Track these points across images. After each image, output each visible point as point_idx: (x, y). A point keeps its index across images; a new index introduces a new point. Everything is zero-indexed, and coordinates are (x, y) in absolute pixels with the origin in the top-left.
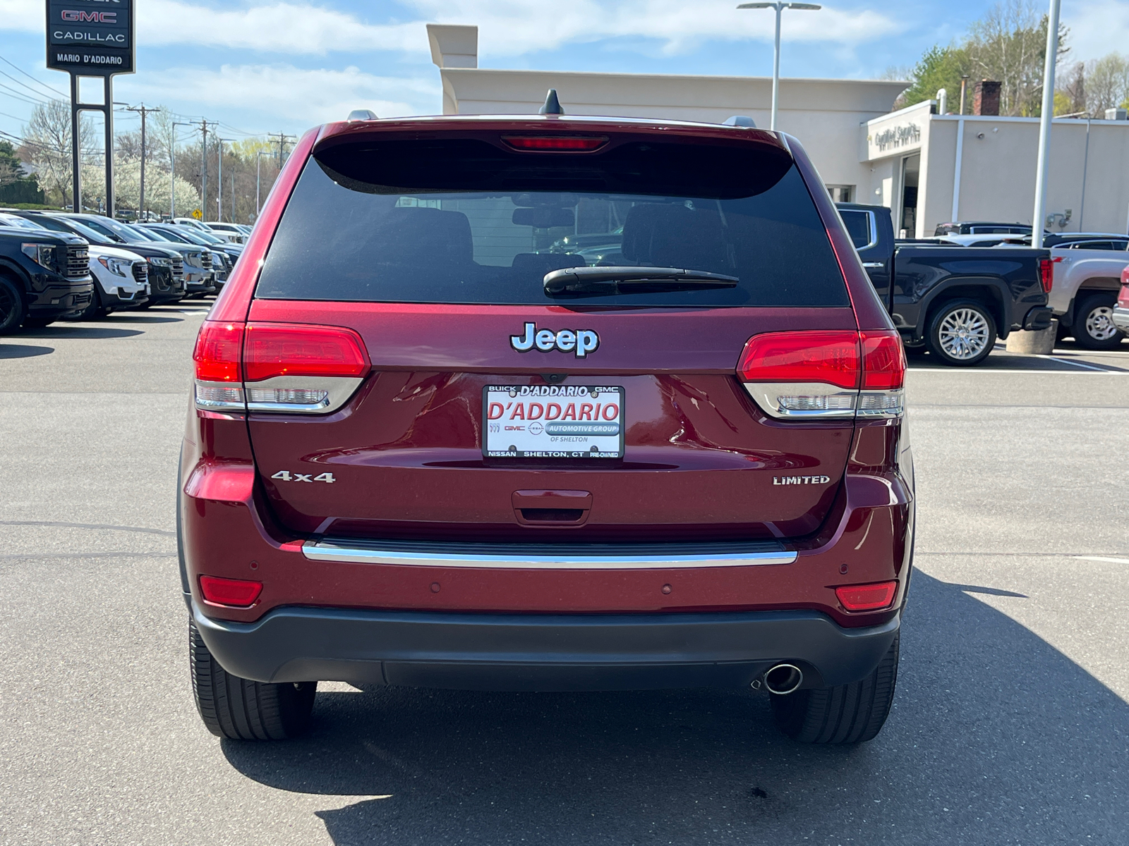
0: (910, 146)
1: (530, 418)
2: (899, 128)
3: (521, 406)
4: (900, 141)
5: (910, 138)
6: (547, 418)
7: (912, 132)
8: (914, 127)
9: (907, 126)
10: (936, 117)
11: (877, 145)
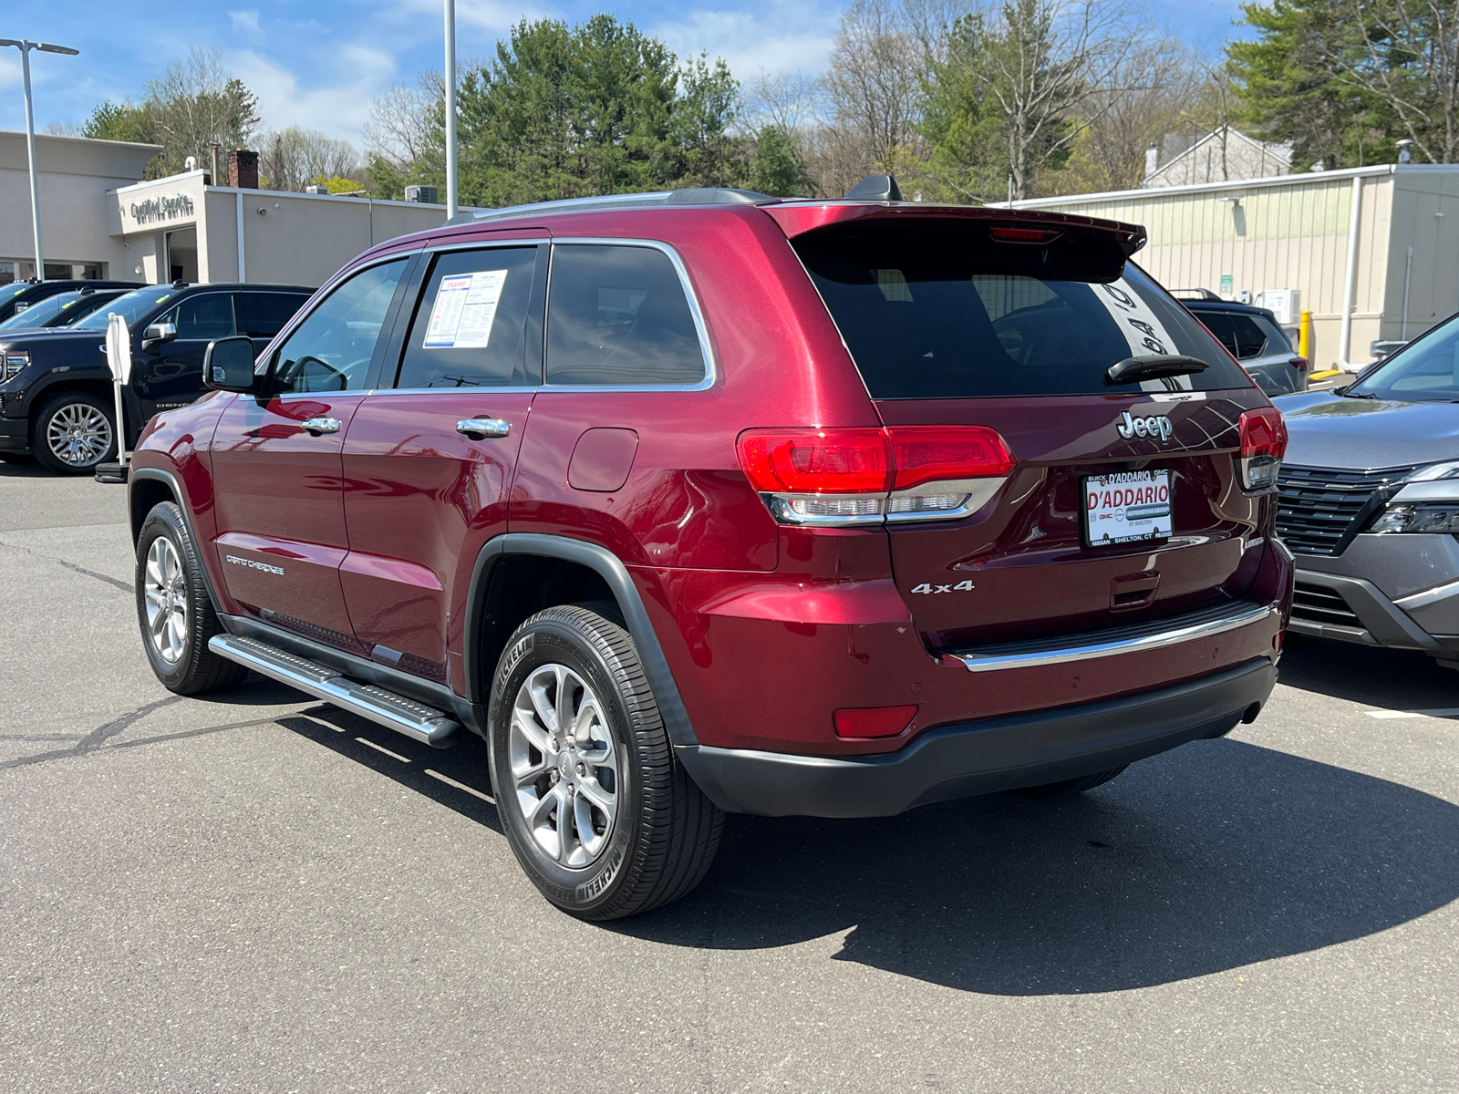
0: (181, 219)
1: (1115, 506)
2: (164, 198)
3: (1108, 493)
4: (166, 213)
5: (179, 211)
6: (1126, 504)
7: (183, 204)
8: (185, 199)
9: (176, 197)
10: (211, 188)
11: (134, 217)
